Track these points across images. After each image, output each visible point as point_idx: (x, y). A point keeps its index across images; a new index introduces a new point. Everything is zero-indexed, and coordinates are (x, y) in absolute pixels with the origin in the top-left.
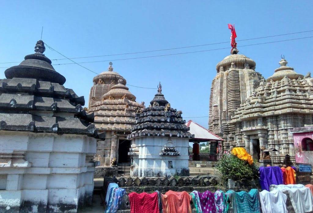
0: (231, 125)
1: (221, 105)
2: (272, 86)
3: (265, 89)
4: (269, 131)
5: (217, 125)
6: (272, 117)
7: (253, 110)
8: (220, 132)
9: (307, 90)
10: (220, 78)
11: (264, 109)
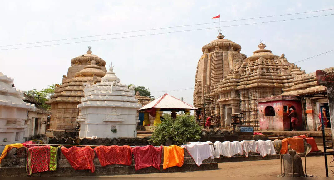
0: (212, 97)
1: (205, 80)
2: (248, 65)
3: (241, 67)
4: (241, 101)
5: (200, 97)
6: (244, 89)
7: (227, 85)
8: (202, 103)
9: (280, 68)
10: (204, 58)
11: (238, 84)
